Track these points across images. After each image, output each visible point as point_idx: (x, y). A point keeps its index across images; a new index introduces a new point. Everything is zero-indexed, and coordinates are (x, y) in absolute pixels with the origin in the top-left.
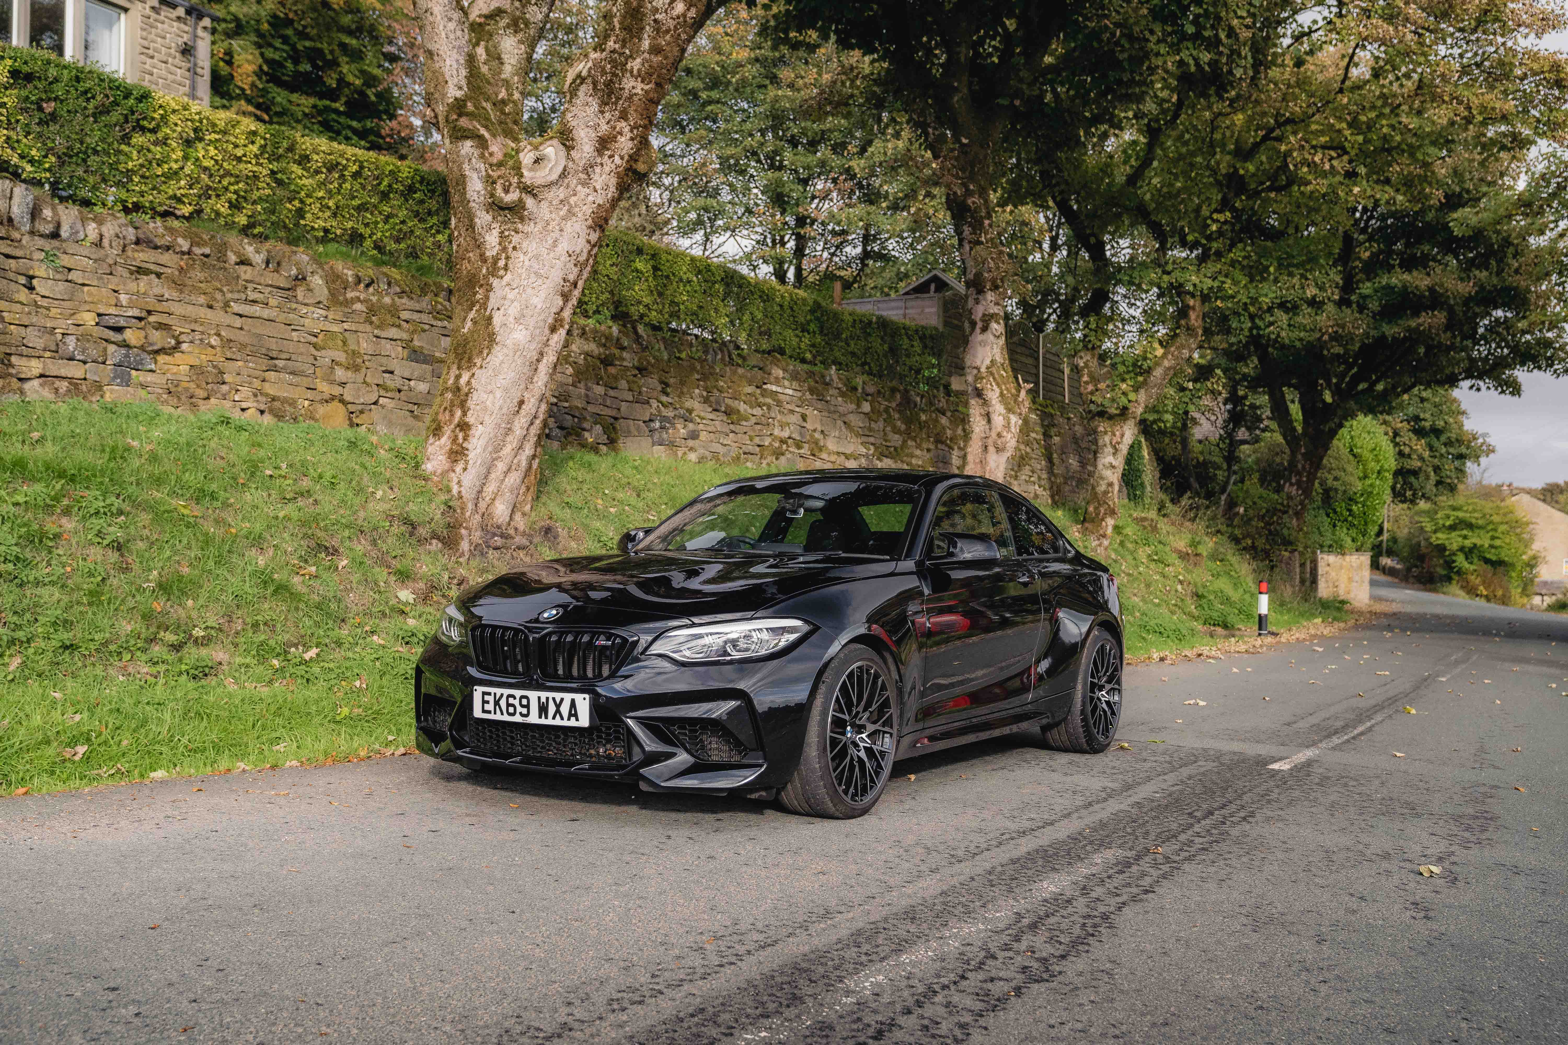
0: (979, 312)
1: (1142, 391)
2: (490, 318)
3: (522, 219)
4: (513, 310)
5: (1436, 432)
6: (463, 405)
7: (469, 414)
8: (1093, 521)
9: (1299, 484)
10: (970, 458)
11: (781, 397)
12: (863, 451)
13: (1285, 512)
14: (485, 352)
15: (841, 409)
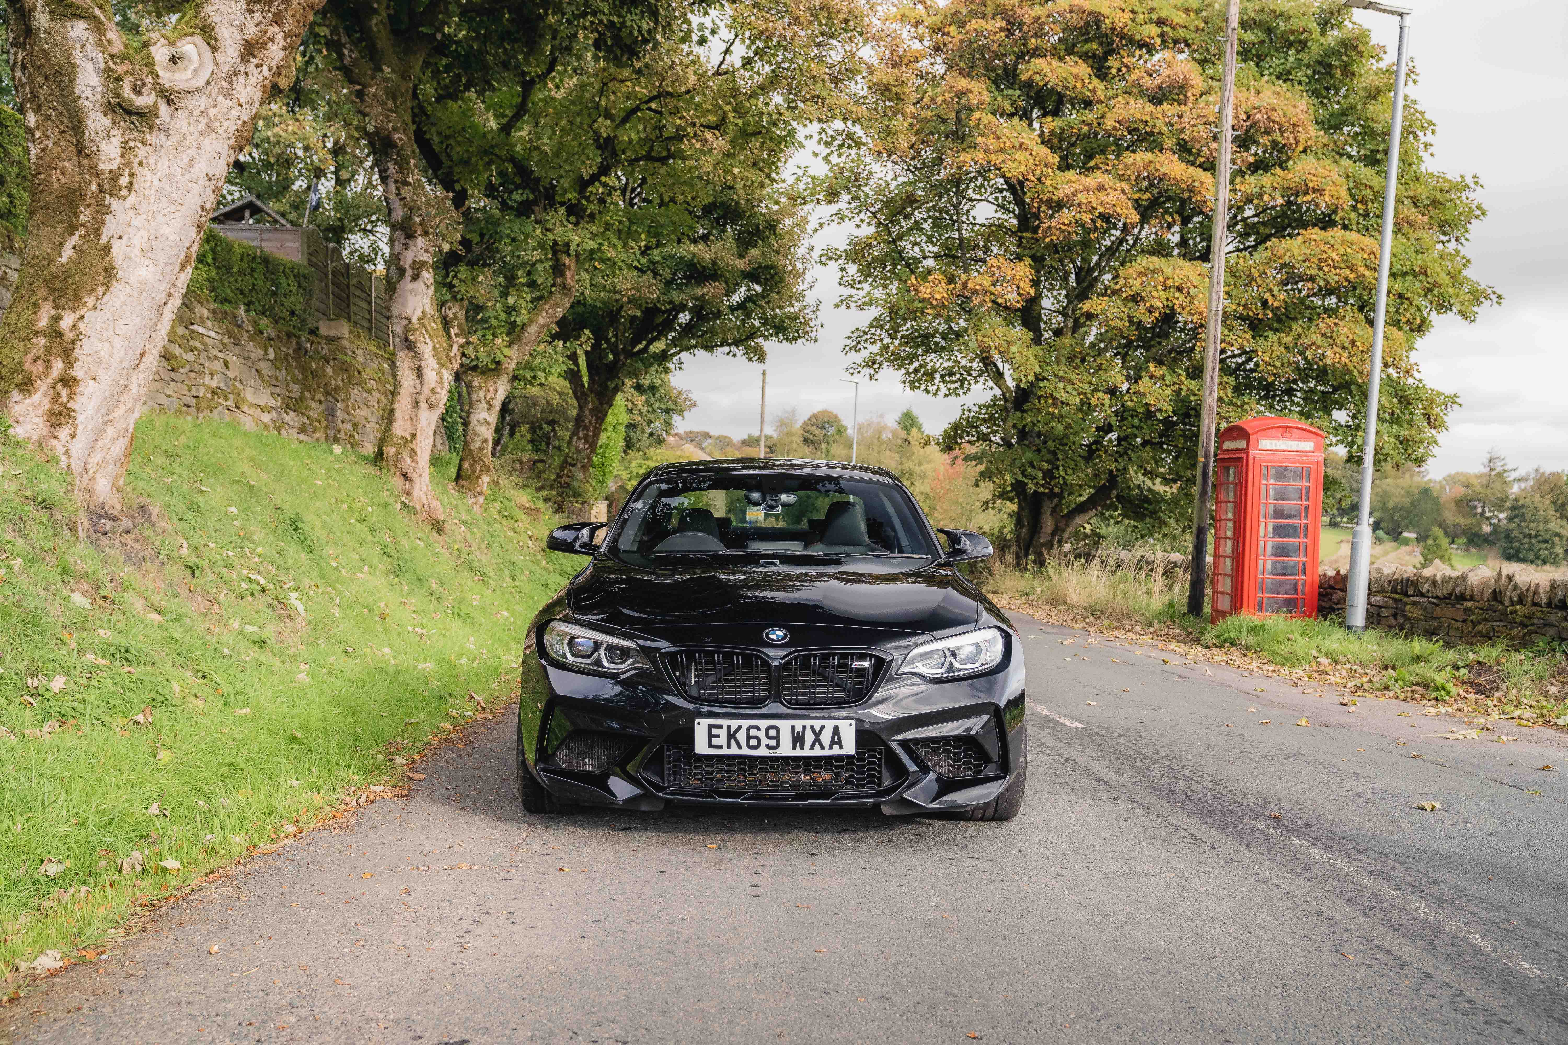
0: (408, 258)
1: (515, 347)
2: (107, 248)
3: (151, 128)
4: (139, 239)
5: (653, 389)
6: (67, 354)
7: (77, 366)
8: (468, 478)
9: (586, 438)
10: (398, 414)
11: (207, 340)
12: (273, 403)
13: (573, 465)
14: (101, 290)
15: (253, 355)
